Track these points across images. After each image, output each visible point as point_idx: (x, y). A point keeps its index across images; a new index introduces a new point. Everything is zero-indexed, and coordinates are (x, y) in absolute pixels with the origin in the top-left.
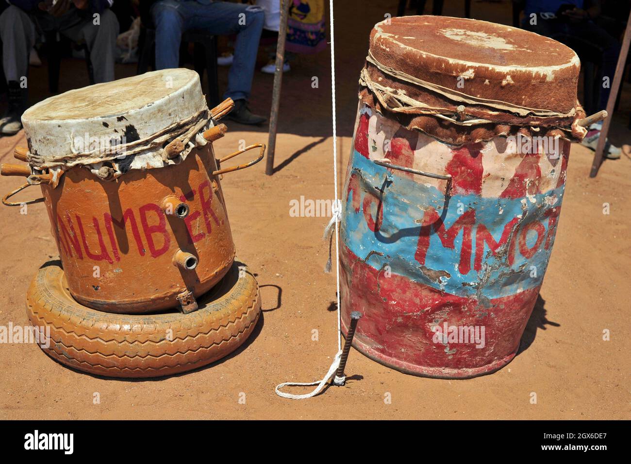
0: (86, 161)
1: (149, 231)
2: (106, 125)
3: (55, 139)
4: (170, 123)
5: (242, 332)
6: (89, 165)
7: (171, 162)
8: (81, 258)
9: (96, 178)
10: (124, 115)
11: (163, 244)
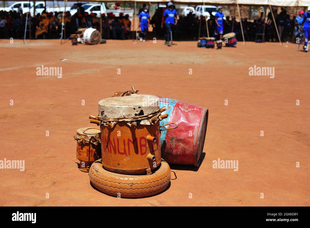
0: (126, 120)
1: (141, 146)
2: (134, 109)
3: (116, 112)
4: (153, 111)
5: (165, 183)
6: (127, 121)
7: (153, 124)
8: (115, 153)
9: (128, 126)
10: (141, 107)
11: (145, 151)
